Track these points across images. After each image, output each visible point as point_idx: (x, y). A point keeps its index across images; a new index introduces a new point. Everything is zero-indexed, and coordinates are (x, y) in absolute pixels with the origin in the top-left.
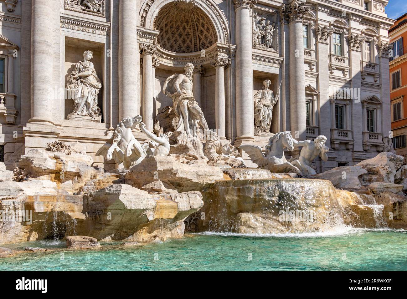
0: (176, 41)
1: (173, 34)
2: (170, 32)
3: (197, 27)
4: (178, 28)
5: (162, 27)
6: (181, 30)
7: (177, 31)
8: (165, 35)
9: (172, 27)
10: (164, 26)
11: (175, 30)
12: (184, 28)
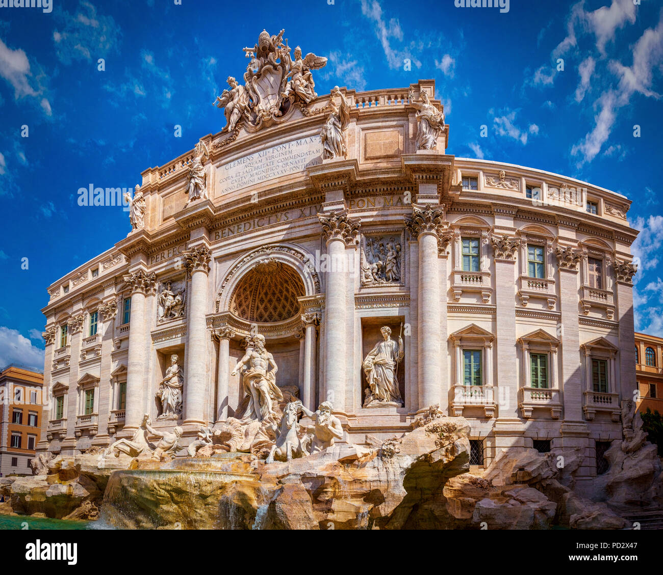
0: (284, 307)
1: (279, 300)
2: (274, 300)
3: (296, 283)
4: (281, 292)
5: (262, 298)
6: (285, 292)
7: (282, 296)
8: (269, 305)
9: (274, 294)
10: (264, 297)
11: (279, 295)
12: (287, 290)
